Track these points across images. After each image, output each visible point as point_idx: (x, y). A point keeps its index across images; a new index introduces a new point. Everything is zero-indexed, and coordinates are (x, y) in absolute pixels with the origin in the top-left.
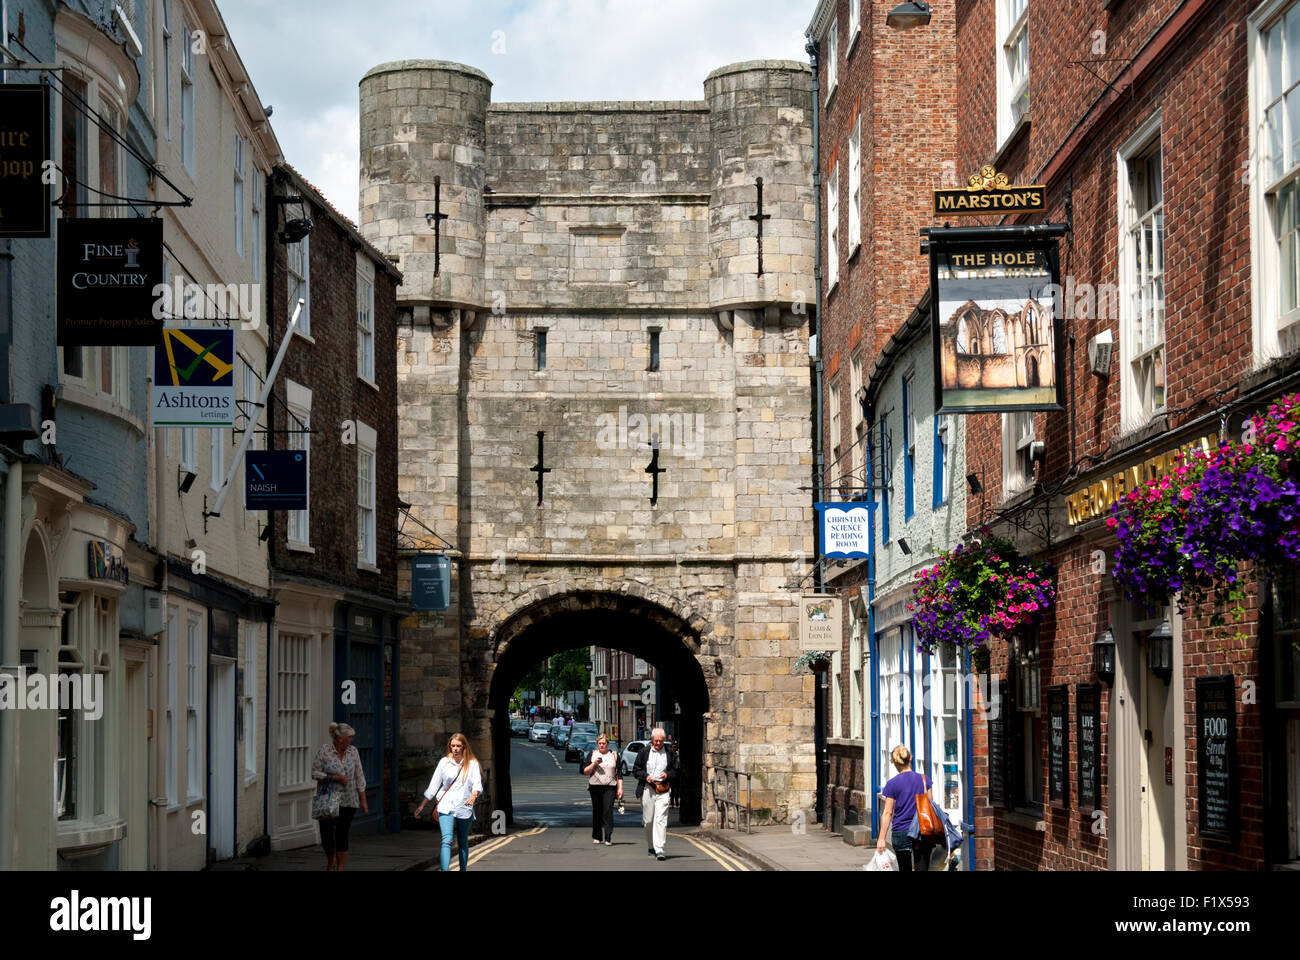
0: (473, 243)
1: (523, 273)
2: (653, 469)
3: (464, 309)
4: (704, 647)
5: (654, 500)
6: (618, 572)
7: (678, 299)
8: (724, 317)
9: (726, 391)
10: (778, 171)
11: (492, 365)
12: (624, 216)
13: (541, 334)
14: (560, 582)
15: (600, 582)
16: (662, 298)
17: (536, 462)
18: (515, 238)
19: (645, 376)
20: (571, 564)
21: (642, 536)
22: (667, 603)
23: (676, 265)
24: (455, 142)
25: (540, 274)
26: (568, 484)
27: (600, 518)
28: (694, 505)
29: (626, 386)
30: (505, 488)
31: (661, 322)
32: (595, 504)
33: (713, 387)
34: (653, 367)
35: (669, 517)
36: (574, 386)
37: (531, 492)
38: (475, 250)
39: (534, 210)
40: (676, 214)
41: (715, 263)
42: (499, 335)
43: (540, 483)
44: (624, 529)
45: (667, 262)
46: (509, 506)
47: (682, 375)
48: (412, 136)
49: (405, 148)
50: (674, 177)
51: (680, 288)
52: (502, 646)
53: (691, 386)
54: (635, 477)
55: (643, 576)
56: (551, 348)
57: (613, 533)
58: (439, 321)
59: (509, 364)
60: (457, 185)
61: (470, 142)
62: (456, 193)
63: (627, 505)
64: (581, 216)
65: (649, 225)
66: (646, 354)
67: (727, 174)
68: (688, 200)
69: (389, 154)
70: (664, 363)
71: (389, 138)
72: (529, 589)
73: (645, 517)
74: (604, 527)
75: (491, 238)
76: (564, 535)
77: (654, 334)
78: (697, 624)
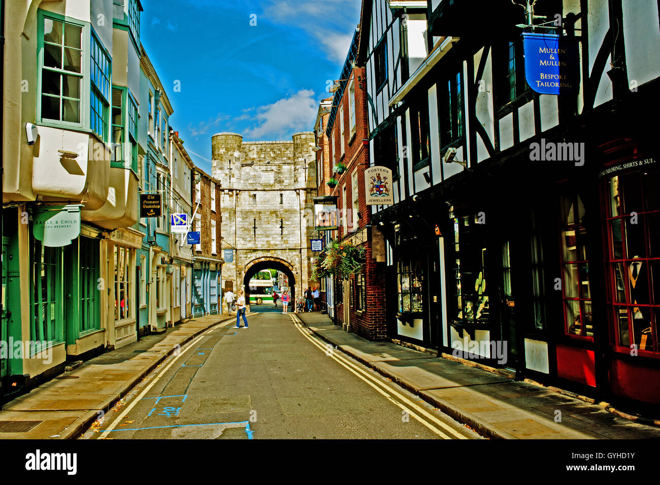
0: (239, 175)
1: (251, 181)
2: (281, 227)
3: (236, 190)
4: (294, 269)
5: (282, 234)
6: (273, 252)
7: (287, 187)
8: (298, 191)
9: (298, 208)
10: (309, 157)
11: (243, 203)
12: (274, 168)
13: (255, 195)
14: (260, 254)
15: (269, 254)
16: (283, 187)
17: (254, 226)
18: (248, 173)
19: (279, 205)
20: (262, 250)
21: (279, 243)
22: (285, 259)
23: (286, 179)
24: (234, 151)
25: (254, 182)
26: (261, 231)
27: (269, 239)
28: (291, 236)
29: (275, 208)
30: (247, 232)
31: (283, 192)
32: (267, 236)
33: (295, 208)
34: (281, 203)
35: (285, 239)
36: (263, 208)
37: (252, 233)
38: (239, 176)
39: (253, 167)
40: (286, 168)
41: (295, 179)
42: (244, 196)
43: (255, 231)
44: (274, 242)
45: (284, 179)
46: (248, 236)
47: (288, 205)
48: (224, 150)
49: (222, 153)
50: (285, 159)
51: (287, 184)
52: (247, 270)
53: (290, 208)
54: (277, 229)
55: (279, 252)
56: (257, 199)
57: (272, 242)
58: (230, 193)
59: (247, 203)
60: (234, 161)
61: (238, 151)
62: (234, 163)
63: (275, 236)
64: (264, 168)
65: (279, 170)
66: (280, 200)
67: (298, 158)
68: (289, 164)
69: (219, 155)
70: (284, 202)
71: (219, 151)
72: (253, 256)
73: (280, 239)
74: (270, 241)
75: (242, 173)
76: (260, 243)
77: (281, 195)
78: (292, 264)
